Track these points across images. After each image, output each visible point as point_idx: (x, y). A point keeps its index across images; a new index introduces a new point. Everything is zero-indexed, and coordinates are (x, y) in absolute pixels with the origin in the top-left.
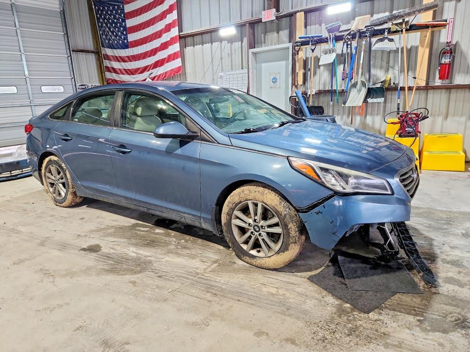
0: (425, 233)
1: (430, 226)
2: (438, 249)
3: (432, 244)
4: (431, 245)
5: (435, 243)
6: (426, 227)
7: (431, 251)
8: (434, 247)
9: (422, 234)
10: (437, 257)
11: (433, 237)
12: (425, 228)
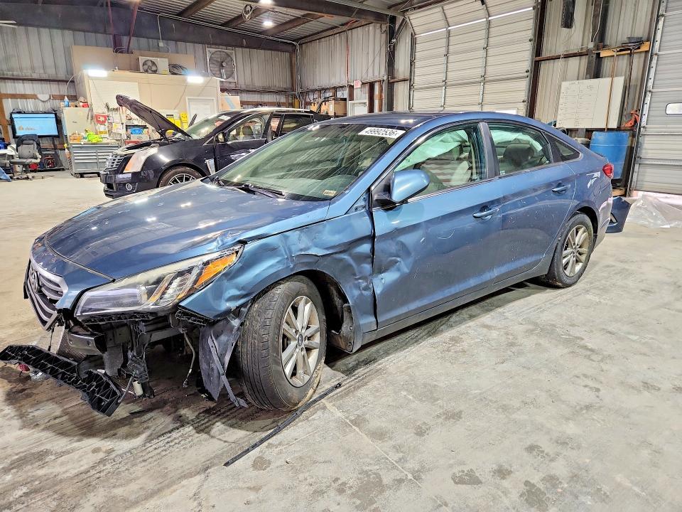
0: (42, 434)
1: (41, 456)
2: (9, 414)
3: (21, 418)
4: (21, 416)
5: (17, 423)
6: (47, 453)
7: (18, 405)
8: (16, 413)
9: (47, 429)
10: (6, 400)
11: (25, 432)
12: (48, 446)
